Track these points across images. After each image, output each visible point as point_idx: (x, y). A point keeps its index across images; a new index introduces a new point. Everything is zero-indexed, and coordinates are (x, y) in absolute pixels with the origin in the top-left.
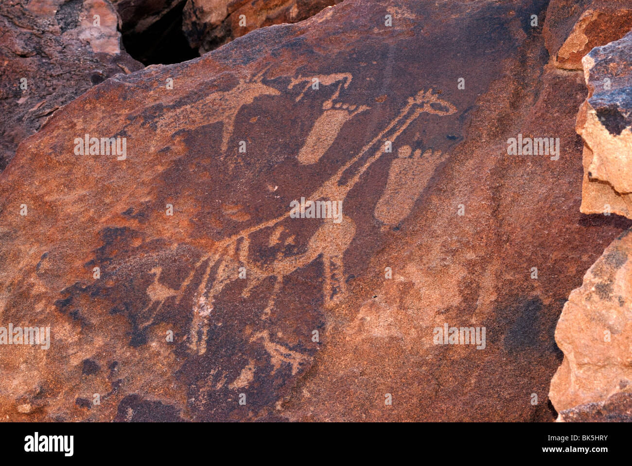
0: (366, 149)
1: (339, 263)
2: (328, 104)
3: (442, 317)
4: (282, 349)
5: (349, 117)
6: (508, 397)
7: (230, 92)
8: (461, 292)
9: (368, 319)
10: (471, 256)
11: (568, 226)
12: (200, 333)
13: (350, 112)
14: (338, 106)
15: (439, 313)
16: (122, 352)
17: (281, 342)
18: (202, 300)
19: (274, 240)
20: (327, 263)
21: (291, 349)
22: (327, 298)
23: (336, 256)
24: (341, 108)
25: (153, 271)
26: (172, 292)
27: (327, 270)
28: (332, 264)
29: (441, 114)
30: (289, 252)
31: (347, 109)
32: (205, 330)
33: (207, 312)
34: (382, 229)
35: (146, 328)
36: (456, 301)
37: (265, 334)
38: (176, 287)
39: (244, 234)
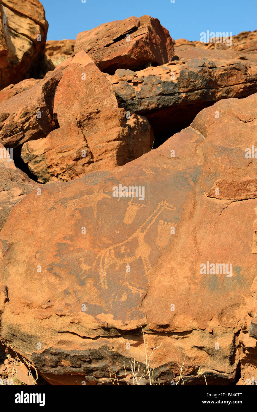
0: (147, 220)
1: (147, 260)
2: (130, 203)
3: (186, 279)
4: (135, 288)
5: (139, 208)
6: (213, 306)
7: (92, 195)
8: (190, 271)
9: (161, 279)
10: (191, 259)
11: (221, 251)
12: (104, 282)
13: (139, 207)
14: (134, 204)
15: (184, 278)
16: (77, 287)
17: (133, 286)
18: (102, 270)
19: (122, 250)
20: (143, 260)
21: (137, 288)
22: (146, 271)
23: (146, 257)
24: (135, 205)
25: (81, 259)
26: (90, 267)
27: (144, 262)
28: (145, 260)
29: (171, 209)
30: (129, 255)
31: (137, 205)
32: (106, 281)
33: (105, 274)
34: (160, 249)
35: (84, 280)
36: (189, 274)
37: (127, 283)
38: (92, 266)
39: (111, 248)
